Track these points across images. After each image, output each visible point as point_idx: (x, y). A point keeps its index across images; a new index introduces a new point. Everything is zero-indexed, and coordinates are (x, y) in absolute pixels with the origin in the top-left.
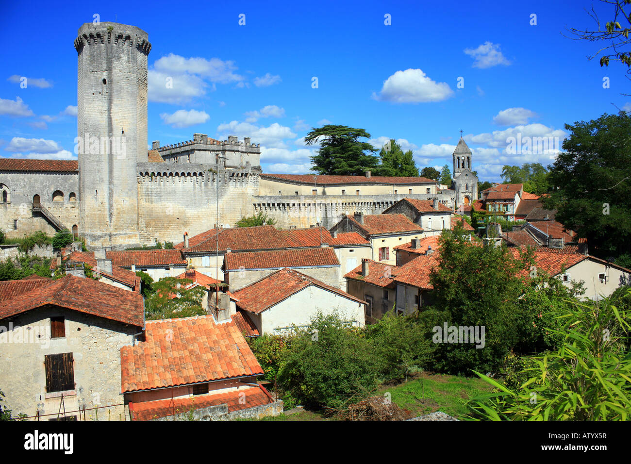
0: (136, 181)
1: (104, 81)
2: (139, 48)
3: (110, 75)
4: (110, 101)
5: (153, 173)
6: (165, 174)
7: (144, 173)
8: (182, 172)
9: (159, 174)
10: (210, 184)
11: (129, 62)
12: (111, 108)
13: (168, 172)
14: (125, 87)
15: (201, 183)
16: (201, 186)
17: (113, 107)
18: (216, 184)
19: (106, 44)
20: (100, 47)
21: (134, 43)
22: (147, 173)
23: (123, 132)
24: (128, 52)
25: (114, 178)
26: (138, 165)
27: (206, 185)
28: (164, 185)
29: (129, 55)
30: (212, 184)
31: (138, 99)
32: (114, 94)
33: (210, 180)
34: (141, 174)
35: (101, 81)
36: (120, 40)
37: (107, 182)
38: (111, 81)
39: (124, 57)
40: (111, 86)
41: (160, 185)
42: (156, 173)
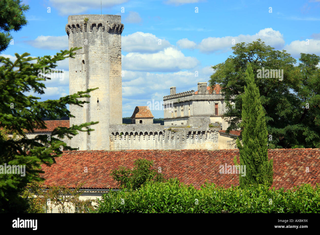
0: (109, 139)
1: (83, 61)
2: (111, 31)
3: (87, 57)
4: (88, 78)
5: (122, 133)
6: (132, 133)
7: (115, 133)
8: (145, 131)
9: (127, 133)
10: (169, 141)
11: (102, 44)
12: (88, 83)
13: (134, 132)
14: (100, 65)
15: (162, 140)
16: (162, 143)
17: (90, 82)
18: (175, 142)
19: (84, 33)
20: (80, 35)
21: (106, 29)
22: (117, 133)
23: (98, 101)
24: (101, 36)
25: (91, 138)
26: (111, 126)
27: (166, 142)
28: (132, 143)
29: (102, 39)
30: (171, 141)
31: (111, 73)
32: (91, 72)
33: (170, 138)
34: (113, 134)
35: (81, 61)
36: (94, 28)
37: (85, 141)
38: (88, 62)
39: (98, 41)
40: (88, 66)
41: (128, 142)
42: (124, 133)
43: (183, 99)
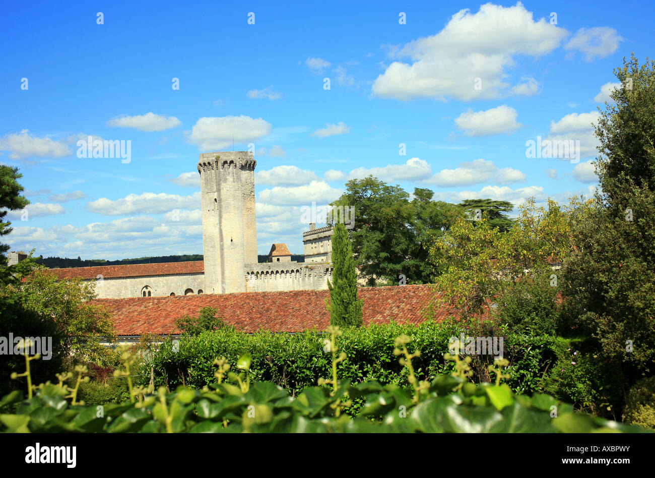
0: (244, 279)
1: (216, 200)
2: (243, 168)
3: (219, 195)
4: (220, 216)
5: (258, 273)
6: (267, 272)
7: (250, 273)
8: (281, 270)
9: (262, 273)
10: (306, 279)
11: (234, 182)
12: (221, 222)
13: (270, 271)
14: (232, 203)
15: (299, 279)
16: (299, 281)
17: (223, 220)
18: (312, 279)
19: (215, 171)
20: (211, 173)
21: (238, 165)
22: (253, 273)
23: (232, 240)
24: (233, 173)
25: (226, 278)
26: (246, 266)
27: (303, 280)
28: (268, 282)
29: (234, 176)
30: (309, 279)
31: (244, 211)
32: (223, 210)
33: (307, 276)
34: (248, 273)
35: (213, 200)
36: (226, 165)
37: (220, 282)
38: (220, 200)
39: (230, 179)
40: (221, 204)
41: (264, 282)
42: (260, 273)
43: (322, 235)
